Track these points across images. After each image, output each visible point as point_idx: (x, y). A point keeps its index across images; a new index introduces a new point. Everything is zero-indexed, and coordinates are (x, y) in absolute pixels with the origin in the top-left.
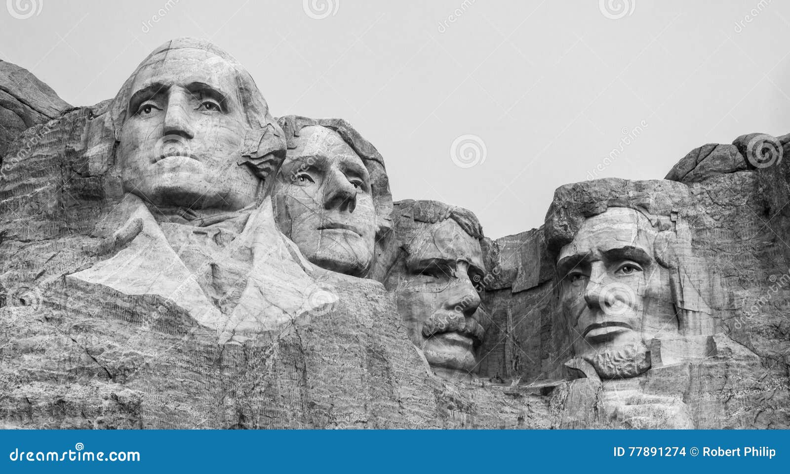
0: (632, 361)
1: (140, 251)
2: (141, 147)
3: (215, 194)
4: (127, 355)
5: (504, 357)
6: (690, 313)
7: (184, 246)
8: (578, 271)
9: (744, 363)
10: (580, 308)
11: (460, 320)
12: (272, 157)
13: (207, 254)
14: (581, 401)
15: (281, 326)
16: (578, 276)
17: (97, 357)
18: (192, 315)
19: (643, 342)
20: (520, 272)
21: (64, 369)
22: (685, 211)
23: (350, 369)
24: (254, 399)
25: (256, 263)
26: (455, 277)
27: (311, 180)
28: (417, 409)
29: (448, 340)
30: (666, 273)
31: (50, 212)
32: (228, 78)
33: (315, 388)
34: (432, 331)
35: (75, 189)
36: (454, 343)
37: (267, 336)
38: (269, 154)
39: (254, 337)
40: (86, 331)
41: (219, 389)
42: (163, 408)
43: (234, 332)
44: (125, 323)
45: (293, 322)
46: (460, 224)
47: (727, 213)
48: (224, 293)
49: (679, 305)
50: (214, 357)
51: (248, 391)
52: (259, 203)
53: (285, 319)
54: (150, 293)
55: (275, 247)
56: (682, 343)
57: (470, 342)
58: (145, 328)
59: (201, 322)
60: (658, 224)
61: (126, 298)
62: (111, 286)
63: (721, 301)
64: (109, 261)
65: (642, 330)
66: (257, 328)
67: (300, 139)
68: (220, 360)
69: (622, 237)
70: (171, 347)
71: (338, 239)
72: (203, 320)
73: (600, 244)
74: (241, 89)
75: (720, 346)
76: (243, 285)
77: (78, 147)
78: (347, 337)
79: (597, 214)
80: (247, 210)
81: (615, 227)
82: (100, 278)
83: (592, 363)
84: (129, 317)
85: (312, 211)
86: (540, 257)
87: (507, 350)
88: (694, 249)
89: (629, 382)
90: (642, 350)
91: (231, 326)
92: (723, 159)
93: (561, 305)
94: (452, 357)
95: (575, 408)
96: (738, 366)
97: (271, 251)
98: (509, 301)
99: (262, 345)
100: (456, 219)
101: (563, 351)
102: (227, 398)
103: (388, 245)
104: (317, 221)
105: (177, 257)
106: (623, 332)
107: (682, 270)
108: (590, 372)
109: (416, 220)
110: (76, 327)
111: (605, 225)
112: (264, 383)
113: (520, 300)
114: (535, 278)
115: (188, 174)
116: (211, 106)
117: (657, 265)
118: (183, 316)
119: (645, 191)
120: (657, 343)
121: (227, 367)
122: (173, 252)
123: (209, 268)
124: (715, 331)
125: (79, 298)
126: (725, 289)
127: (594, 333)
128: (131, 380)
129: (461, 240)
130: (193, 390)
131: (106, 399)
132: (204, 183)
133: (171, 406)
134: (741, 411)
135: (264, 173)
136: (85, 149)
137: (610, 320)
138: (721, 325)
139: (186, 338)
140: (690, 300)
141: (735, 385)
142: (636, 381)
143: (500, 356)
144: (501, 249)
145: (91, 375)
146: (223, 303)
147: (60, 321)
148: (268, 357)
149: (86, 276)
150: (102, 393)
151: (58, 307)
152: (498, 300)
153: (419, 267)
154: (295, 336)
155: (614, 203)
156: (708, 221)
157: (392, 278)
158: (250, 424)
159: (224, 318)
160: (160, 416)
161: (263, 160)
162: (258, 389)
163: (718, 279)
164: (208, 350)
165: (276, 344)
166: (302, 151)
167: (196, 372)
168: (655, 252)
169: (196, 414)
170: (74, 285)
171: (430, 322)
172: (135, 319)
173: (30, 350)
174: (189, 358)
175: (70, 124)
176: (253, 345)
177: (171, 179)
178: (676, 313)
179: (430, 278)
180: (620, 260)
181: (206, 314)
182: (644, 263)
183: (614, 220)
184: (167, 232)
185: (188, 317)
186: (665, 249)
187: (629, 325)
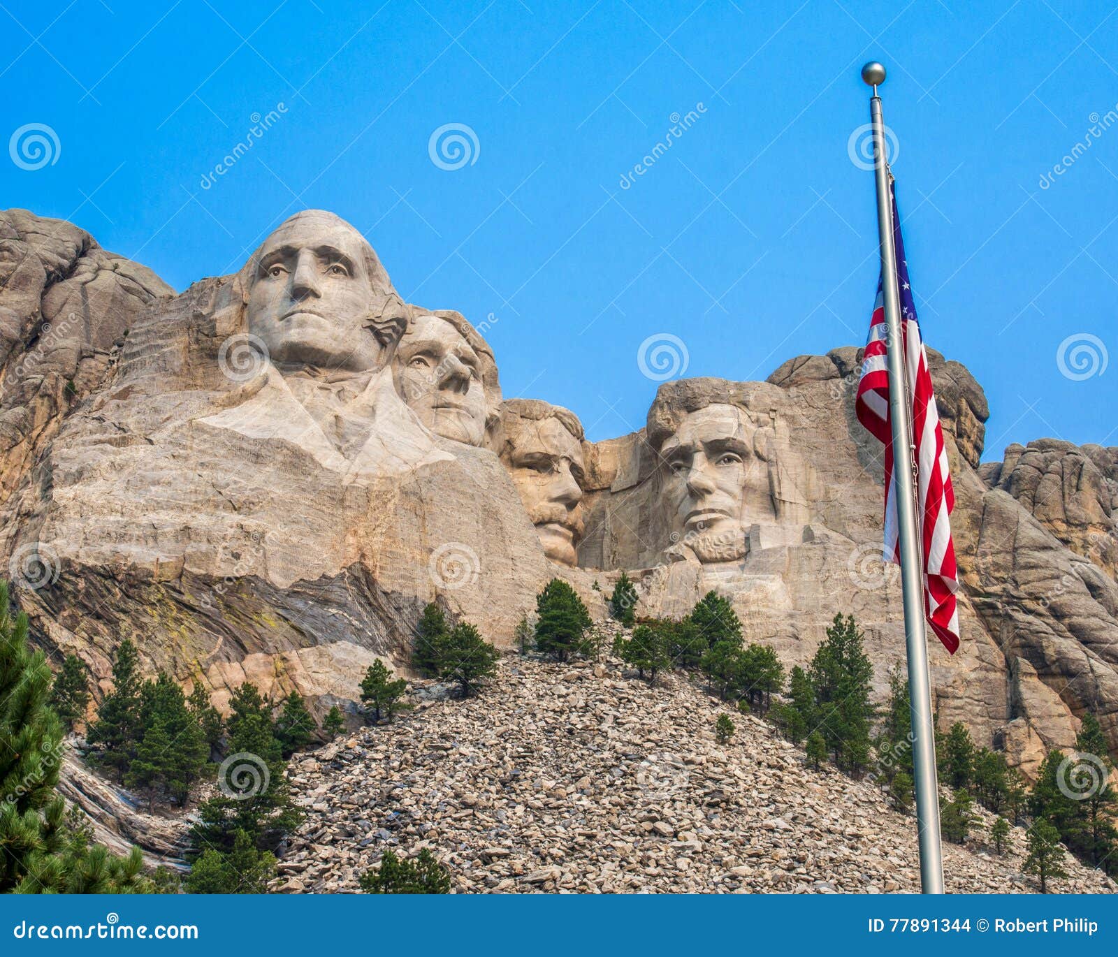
0: (731, 545)
1: (266, 402)
2: (269, 306)
4: (252, 490)
5: (602, 553)
6: (787, 504)
7: (309, 398)
8: (679, 462)
9: (841, 547)
10: (680, 498)
11: (562, 512)
12: (394, 323)
13: (331, 407)
14: (681, 581)
15: (402, 474)
16: (679, 467)
17: (223, 491)
18: (317, 458)
19: (742, 529)
20: (619, 473)
21: (190, 501)
22: (782, 411)
23: (467, 523)
24: (375, 539)
25: (378, 419)
26: (558, 472)
27: (426, 364)
28: (529, 568)
29: (550, 530)
30: (764, 465)
31: (177, 370)
32: (355, 246)
33: (434, 536)
34: (536, 520)
35: (202, 349)
36: (556, 533)
37: (388, 481)
38: (391, 320)
39: (376, 481)
40: (212, 468)
41: (340, 528)
42: (286, 540)
43: (357, 475)
44: (250, 464)
45: (413, 473)
46: (564, 424)
47: (822, 415)
48: (348, 441)
49: (777, 496)
50: (337, 497)
51: (369, 531)
52: (381, 368)
53: (406, 468)
54: (276, 437)
55: (395, 408)
56: (780, 530)
57: (571, 534)
58: (270, 469)
59: (324, 466)
60: (758, 420)
61: (251, 442)
62: (237, 430)
63: (818, 494)
64: (235, 410)
65: (740, 518)
66: (379, 473)
67: (416, 326)
68: (342, 500)
69: (724, 430)
70: (295, 486)
71: (452, 417)
72: (327, 463)
73: (702, 436)
74: (367, 258)
75: (817, 533)
76: (367, 436)
77: (205, 311)
78: (464, 493)
79: (699, 409)
80: (369, 372)
81: (717, 420)
82: (226, 424)
83: (692, 548)
84: (254, 459)
85: (428, 391)
86: (639, 457)
87: (605, 546)
88: (791, 445)
89: (729, 564)
90: (742, 536)
91: (354, 469)
92: (818, 368)
93: (661, 498)
94: (553, 546)
95: (675, 588)
96: (836, 549)
97: (391, 410)
98: (607, 500)
99: (384, 488)
100: (560, 419)
101: (660, 542)
102: (349, 535)
103: (496, 435)
104: (431, 400)
105: (301, 407)
106: (722, 519)
107: (780, 463)
108: (690, 556)
109: (522, 417)
110: (202, 464)
111: (707, 418)
112: (385, 525)
113: (618, 499)
114: (634, 478)
115: (314, 330)
116: (338, 270)
117: (756, 458)
118: (308, 459)
119: (745, 390)
120: (756, 528)
121: (350, 507)
122: (298, 403)
123: (333, 419)
124: (810, 520)
125: (205, 441)
126: (821, 483)
127: (694, 519)
128: (256, 512)
129: (565, 438)
130: (315, 526)
131: (231, 527)
132: (330, 341)
133: (295, 540)
134: (838, 591)
135: (387, 339)
136: (212, 313)
137: (711, 507)
138: (816, 515)
139: (310, 479)
140: (787, 491)
141: (832, 567)
142: (736, 564)
143: (598, 552)
144: (601, 451)
145: (216, 507)
146: (347, 450)
147: (186, 458)
148: (390, 500)
149: (213, 421)
150: (227, 521)
151: (185, 447)
152: (596, 499)
153: (523, 461)
154: (415, 485)
155: (717, 399)
156: (805, 422)
158: (371, 563)
159: (347, 462)
160: (283, 547)
161: (387, 325)
162: (378, 530)
163: (814, 474)
164: (331, 490)
165: (397, 490)
166: (418, 336)
167: (319, 510)
168: (755, 446)
169: (318, 548)
170: (201, 429)
171: (534, 513)
172: (260, 460)
173: (156, 483)
174: (312, 497)
175: (198, 291)
176: (375, 488)
177: (299, 334)
178: (773, 504)
179: (534, 472)
180: (721, 451)
181: (329, 458)
182: (744, 455)
183: (715, 415)
184: (293, 386)
185: (313, 460)
186: (764, 444)
187: (728, 513)
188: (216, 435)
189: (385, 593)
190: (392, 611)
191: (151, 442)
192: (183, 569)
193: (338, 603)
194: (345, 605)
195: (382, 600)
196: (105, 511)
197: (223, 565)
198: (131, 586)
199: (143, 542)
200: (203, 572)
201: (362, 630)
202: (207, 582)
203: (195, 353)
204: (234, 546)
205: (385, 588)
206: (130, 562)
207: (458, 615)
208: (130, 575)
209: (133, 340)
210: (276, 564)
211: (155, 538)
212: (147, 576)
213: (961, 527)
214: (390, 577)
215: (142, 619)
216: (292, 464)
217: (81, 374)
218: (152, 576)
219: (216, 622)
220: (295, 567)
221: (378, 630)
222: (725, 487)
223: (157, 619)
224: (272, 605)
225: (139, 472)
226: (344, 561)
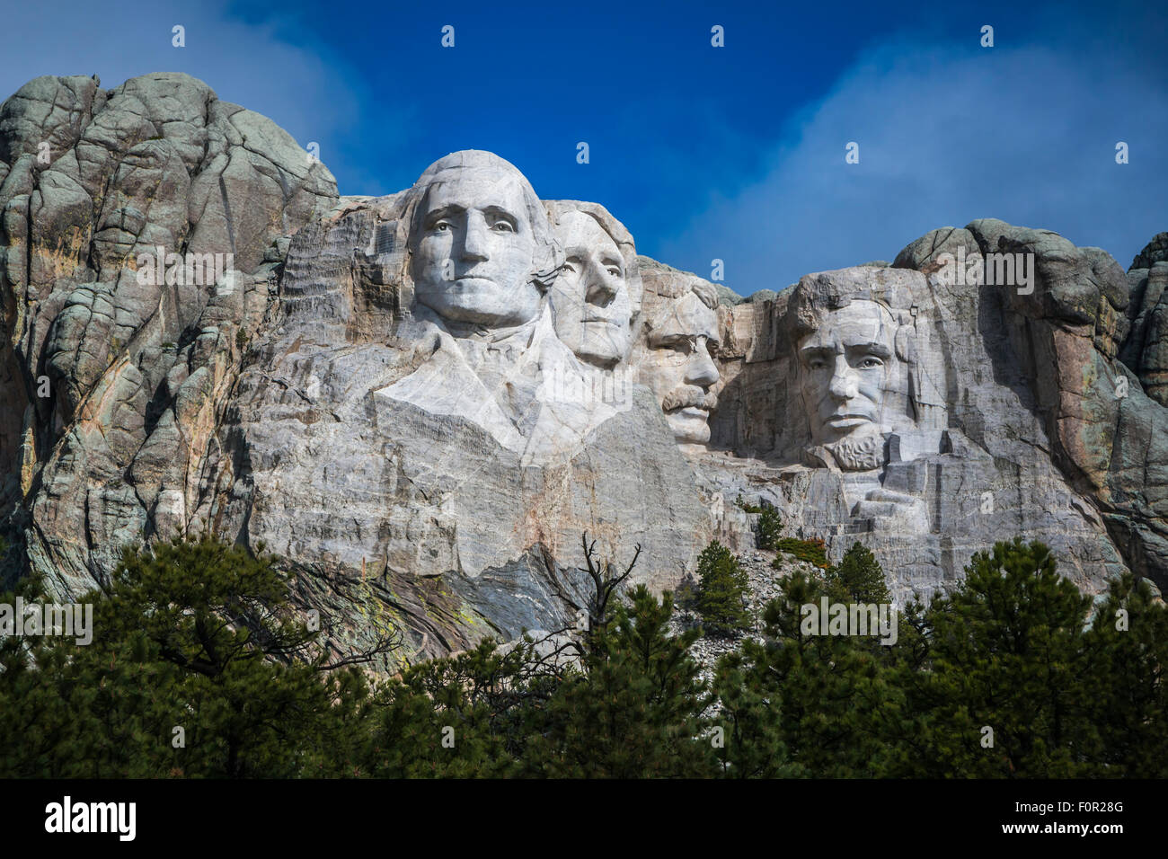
0: (871, 454)
1: (440, 368)
4: (440, 478)
5: (736, 425)
6: (927, 407)
7: (480, 362)
8: (820, 360)
9: (978, 464)
10: (820, 397)
11: (698, 393)
13: (502, 372)
14: (821, 491)
15: (573, 445)
16: (820, 366)
17: (413, 479)
18: (496, 437)
19: (882, 435)
20: (754, 343)
22: (924, 305)
23: (629, 481)
24: (552, 518)
26: (695, 352)
27: (572, 270)
29: (687, 414)
30: (905, 365)
32: (518, 198)
33: (602, 504)
34: (673, 405)
35: (368, 294)
36: (693, 416)
38: (553, 271)
40: (400, 451)
41: (521, 510)
42: (475, 529)
43: (534, 454)
44: (433, 442)
46: (700, 298)
47: (962, 304)
48: (521, 414)
49: (917, 399)
50: (517, 479)
51: (546, 511)
52: (541, 314)
53: (575, 438)
54: (455, 413)
56: (919, 437)
58: (452, 447)
59: (502, 445)
60: (900, 318)
62: (417, 403)
64: (412, 377)
65: (880, 422)
66: (553, 449)
67: (561, 227)
68: (521, 483)
69: (866, 332)
70: (478, 468)
71: (600, 332)
72: (504, 442)
73: (844, 338)
74: (528, 206)
75: (955, 444)
76: (537, 406)
77: (369, 251)
78: (626, 449)
79: (841, 307)
80: (533, 321)
81: (859, 322)
82: (405, 395)
83: (832, 453)
84: (436, 436)
85: (575, 303)
87: (739, 419)
88: (931, 344)
90: (882, 443)
91: (531, 448)
93: (800, 387)
94: (690, 431)
95: (816, 498)
96: (973, 466)
100: (696, 292)
102: (529, 517)
104: (580, 314)
105: (475, 375)
106: (863, 424)
107: (920, 364)
108: (830, 462)
109: (659, 295)
110: (390, 447)
111: (849, 319)
112: (561, 503)
113: (753, 370)
114: (770, 352)
115: (486, 295)
116: (503, 227)
117: (897, 359)
120: (896, 438)
121: (529, 488)
122: (470, 369)
123: (505, 387)
124: (949, 426)
126: (960, 385)
127: (834, 423)
129: (702, 314)
130: (499, 511)
131: (427, 522)
133: (482, 528)
134: (975, 512)
136: (376, 257)
137: (852, 413)
138: (955, 420)
139: (490, 459)
140: (927, 393)
141: (970, 486)
144: (736, 318)
145: (409, 496)
146: (521, 425)
147: (374, 440)
148: (564, 477)
149: (392, 393)
150: (422, 515)
152: (731, 368)
153: (661, 342)
155: (858, 295)
156: (946, 313)
157: (635, 351)
158: (549, 541)
159: (523, 440)
160: (473, 537)
162: (555, 509)
164: (511, 472)
165: (569, 465)
167: (501, 493)
168: (896, 347)
169: (502, 534)
170: (382, 402)
171: (671, 397)
172: (442, 438)
173: (351, 470)
174: (495, 481)
175: (357, 225)
176: (551, 467)
177: (470, 299)
178: (913, 408)
179: (670, 352)
180: (863, 355)
181: (505, 436)
182: (885, 357)
183: (857, 316)
184: (464, 348)
185: (492, 438)
186: (905, 344)
187: (871, 418)
188: (398, 409)
189: (562, 570)
190: (569, 587)
191: (338, 419)
192: (387, 568)
193: (522, 588)
194: (529, 588)
195: (560, 577)
196: (308, 503)
197: (423, 563)
198: (340, 584)
199: (348, 539)
200: (406, 571)
201: (545, 611)
202: (409, 579)
203: (360, 296)
204: (432, 543)
205: (564, 565)
206: (340, 559)
208: (338, 574)
209: (293, 272)
210: (466, 555)
211: (358, 533)
212: (355, 576)
213: (1095, 443)
214: (566, 554)
215: (353, 616)
216: (475, 445)
217: (247, 315)
218: (360, 576)
219: (420, 620)
220: (483, 555)
221: (557, 607)
222: (865, 391)
223: (367, 616)
224: (469, 602)
225: (335, 458)
226: (525, 543)
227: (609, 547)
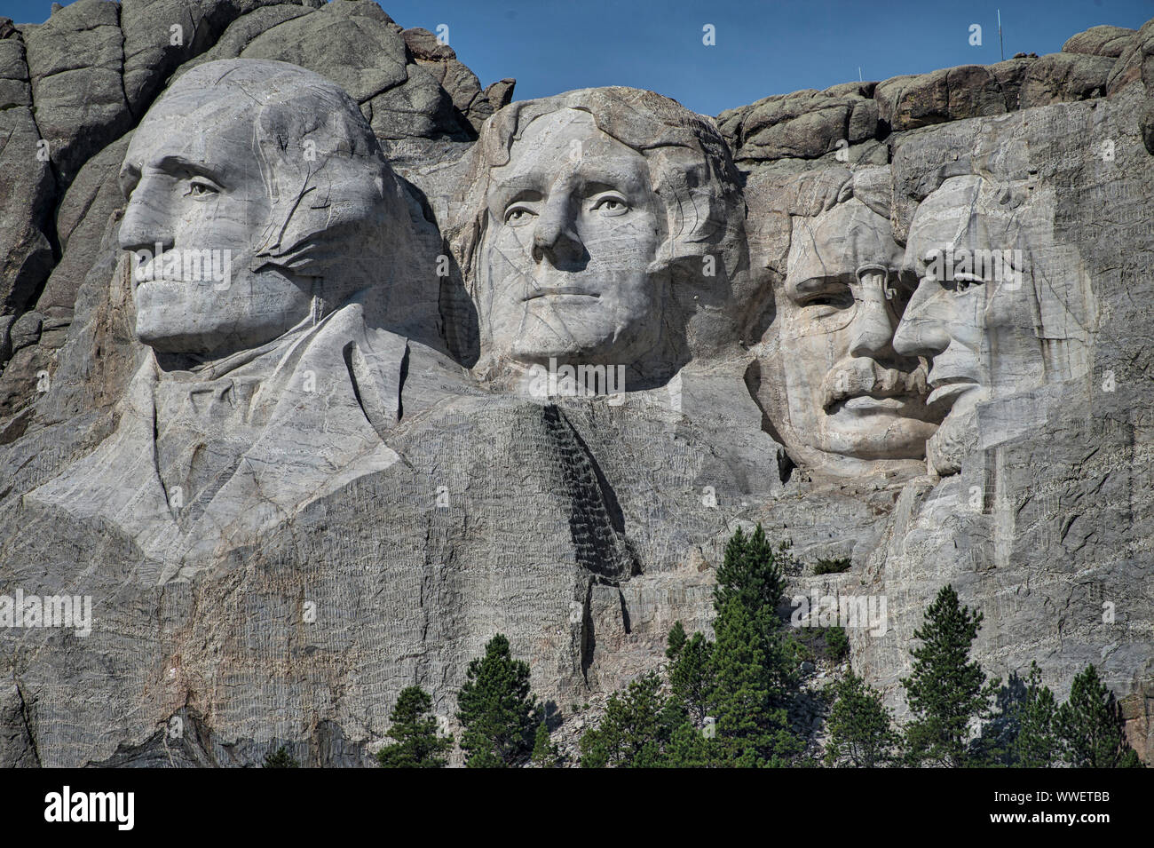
3: (214, 328)
6: (1054, 344)
7: (175, 417)
13: (200, 428)
15: (265, 534)
18: (139, 543)
24: (208, 661)
25: (268, 430)
26: (860, 300)
29: (852, 410)
36: (863, 412)
37: (237, 556)
41: (156, 657)
42: (67, 704)
43: (183, 561)
46: (868, 205)
48: (194, 496)
49: (1038, 332)
51: (197, 651)
53: (276, 520)
54: (99, 513)
59: (147, 553)
60: (1008, 197)
67: (525, 142)
68: (158, 611)
69: (943, 235)
72: (151, 549)
76: (227, 476)
79: (924, 197)
80: (294, 332)
81: (940, 216)
82: (62, 493)
85: (518, 270)
88: (1058, 231)
91: (181, 552)
99: (223, 573)
100: (860, 199)
102: (169, 667)
104: (520, 289)
106: (963, 392)
107: (1038, 272)
109: (792, 215)
111: (931, 215)
112: (222, 635)
115: (163, 307)
116: (201, 188)
118: (128, 545)
121: (168, 619)
123: (191, 453)
129: (867, 233)
134: (1041, 522)
139: (128, 580)
140: (1052, 320)
146: (187, 514)
154: (287, 546)
158: (203, 702)
159: (180, 539)
160: (64, 716)
161: (294, 254)
162: (211, 647)
166: (513, 168)
167: (127, 635)
172: (82, 555)
176: (208, 577)
184: (164, 398)
185: (134, 546)
188: (44, 519)
189: (227, 746)
205: (227, 739)
207: (363, 743)
210: (53, 747)
214: (234, 718)
226: (163, 710)
227: (325, 694)
